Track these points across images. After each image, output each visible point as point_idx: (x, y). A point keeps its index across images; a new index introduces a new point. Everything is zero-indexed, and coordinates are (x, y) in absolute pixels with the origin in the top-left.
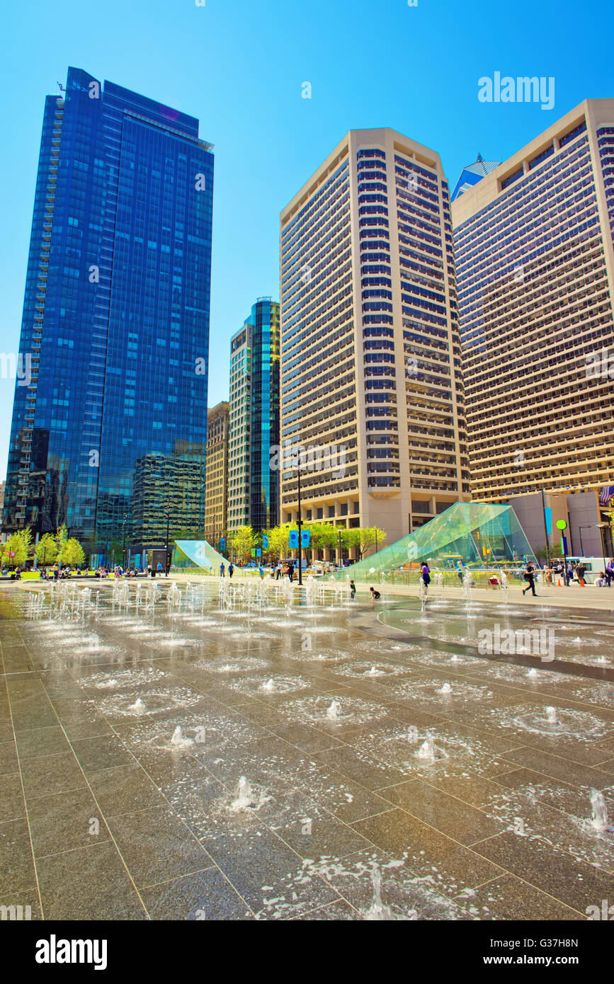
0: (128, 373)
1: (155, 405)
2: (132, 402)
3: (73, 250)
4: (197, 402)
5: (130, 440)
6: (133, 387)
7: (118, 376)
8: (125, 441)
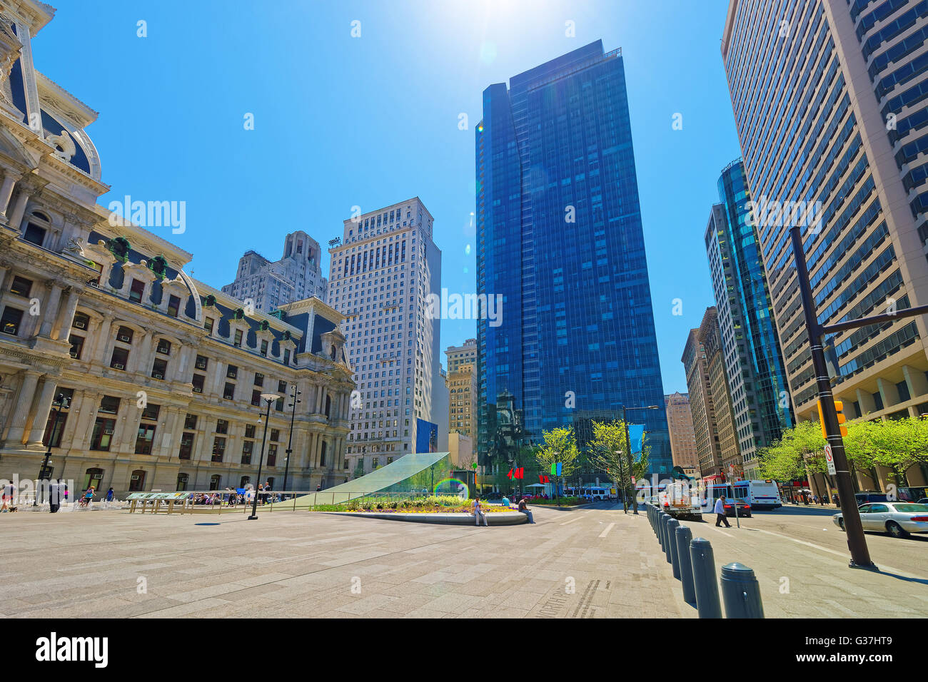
0: (557, 306)
1: (589, 328)
2: (564, 332)
3: (499, 224)
4: (638, 311)
5: (567, 368)
6: (563, 318)
7: (548, 312)
8: (562, 370)
